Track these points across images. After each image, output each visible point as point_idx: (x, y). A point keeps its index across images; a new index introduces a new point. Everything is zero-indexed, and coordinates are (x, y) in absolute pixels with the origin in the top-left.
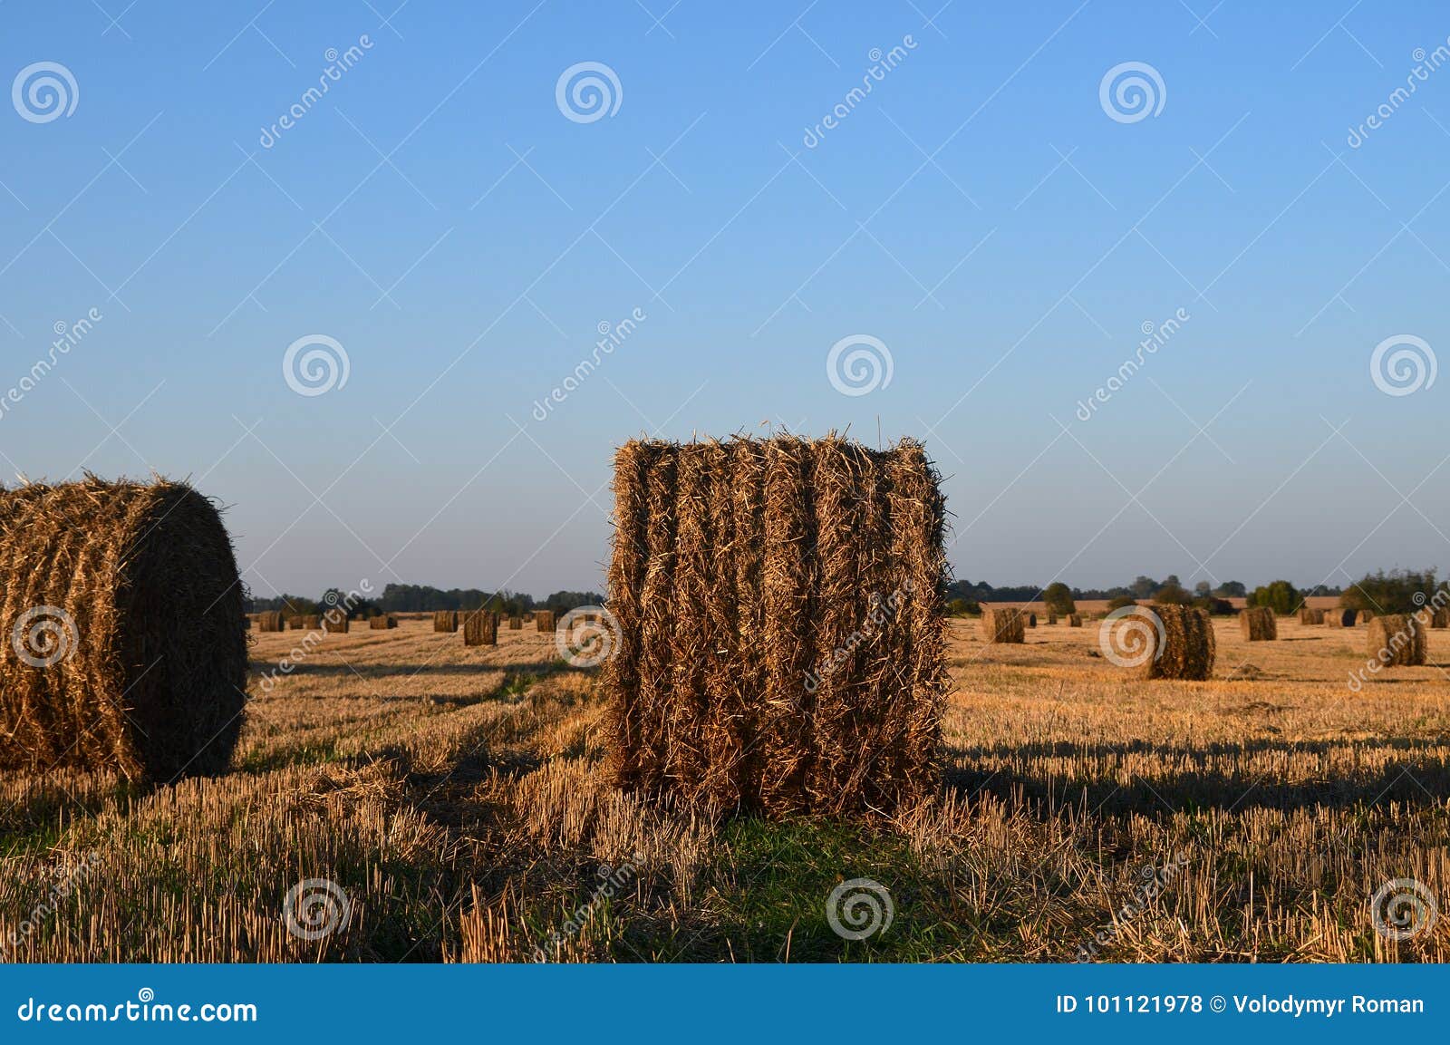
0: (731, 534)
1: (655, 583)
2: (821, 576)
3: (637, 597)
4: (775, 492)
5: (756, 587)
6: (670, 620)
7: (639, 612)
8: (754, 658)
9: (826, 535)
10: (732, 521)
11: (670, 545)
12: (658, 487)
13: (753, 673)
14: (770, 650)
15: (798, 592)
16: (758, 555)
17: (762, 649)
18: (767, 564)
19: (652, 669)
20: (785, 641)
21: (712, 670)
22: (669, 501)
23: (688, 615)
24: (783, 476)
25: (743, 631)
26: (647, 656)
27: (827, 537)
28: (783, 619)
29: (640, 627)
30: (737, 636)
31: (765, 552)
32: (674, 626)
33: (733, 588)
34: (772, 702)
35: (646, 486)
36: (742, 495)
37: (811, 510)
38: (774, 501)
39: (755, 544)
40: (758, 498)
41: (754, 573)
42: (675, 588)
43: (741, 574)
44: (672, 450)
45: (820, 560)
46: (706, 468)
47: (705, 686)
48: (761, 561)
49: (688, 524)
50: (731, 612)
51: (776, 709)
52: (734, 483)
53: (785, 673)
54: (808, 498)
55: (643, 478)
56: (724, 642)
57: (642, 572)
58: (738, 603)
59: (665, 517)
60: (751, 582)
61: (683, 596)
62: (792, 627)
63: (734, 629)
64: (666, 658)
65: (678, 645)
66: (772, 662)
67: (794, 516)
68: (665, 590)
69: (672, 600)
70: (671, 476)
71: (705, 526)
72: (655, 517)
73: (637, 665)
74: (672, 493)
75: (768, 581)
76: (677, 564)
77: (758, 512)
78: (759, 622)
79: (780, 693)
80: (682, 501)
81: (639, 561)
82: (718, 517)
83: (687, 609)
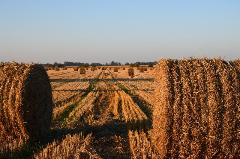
0: (198, 88)
1: (177, 103)
2: (224, 101)
3: (172, 107)
4: (209, 76)
5: (206, 104)
6: (182, 113)
7: (173, 111)
8: (206, 124)
9: (225, 88)
10: (198, 84)
11: (181, 91)
12: (175, 74)
13: (206, 128)
14: (210, 122)
15: (218, 106)
16: (206, 94)
17: (208, 122)
18: (209, 97)
19: (177, 127)
20: (215, 119)
21: (194, 128)
22: (179, 78)
23: (187, 112)
24: (210, 71)
25: (203, 117)
26: (175, 124)
27: (225, 89)
28: (215, 113)
29: (173, 116)
30: (201, 118)
31: (208, 93)
32: (183, 115)
33: (199, 104)
34: (210, 137)
35: (172, 74)
36: (200, 76)
37: (219, 81)
38: (209, 79)
39: (205, 92)
40: (204, 77)
41: (205, 100)
42: (183, 104)
43: (202, 100)
44: (177, 62)
45: (224, 96)
46: (187, 68)
47: (192, 132)
48: (207, 96)
49: (185, 85)
50: (199, 111)
51: (212, 139)
52: (196, 72)
53: (215, 129)
54: (218, 77)
55: (171, 71)
56: (197, 120)
57: (173, 99)
58: (201, 109)
59: (179, 83)
60: (205, 102)
61: (186, 106)
62: (217, 116)
63: (200, 116)
64: (181, 124)
65: (184, 121)
66: (211, 126)
67: (216, 83)
68: (180, 105)
69: (182, 108)
70: (178, 70)
71: (190, 85)
72: (176, 83)
73: (173, 126)
74: (179, 76)
75: (210, 102)
76: (183, 97)
77: (205, 81)
78: (207, 114)
79: (213, 134)
80: (183, 78)
81: (173, 96)
82: (194, 83)
83: (187, 110)
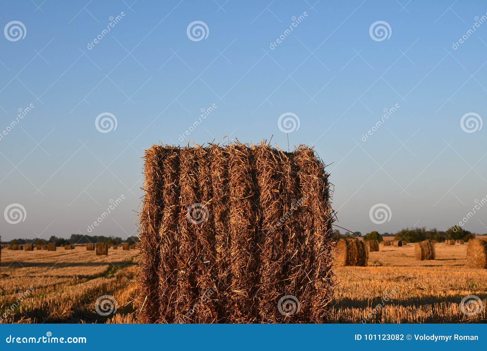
0: (210, 195)
1: (167, 223)
2: (262, 219)
3: (157, 231)
4: (235, 171)
5: (226, 225)
6: (176, 244)
7: (158, 239)
8: (225, 266)
9: (265, 194)
10: (212, 188)
11: (176, 201)
12: (168, 169)
13: (225, 274)
14: (234, 261)
15: (249, 227)
16: (226, 206)
17: (230, 260)
18: (231, 211)
19: (165, 273)
20: (243, 255)
21: (200, 273)
22: (175, 176)
23: (187, 241)
24: (239, 163)
25: (218, 250)
26: (163, 265)
27: (265, 196)
28: (241, 244)
29: (159, 249)
30: (215, 253)
31: (230, 205)
32: (178, 247)
33: (212, 225)
34: (235, 291)
35: (162, 168)
36: (217, 173)
37: (255, 181)
38: (235, 176)
39: (225, 200)
40: (225, 174)
41: (224, 217)
42: (179, 225)
43: (217, 218)
44: (177, 150)
45: (262, 209)
46: (196, 159)
47: (197, 282)
48: (228, 210)
49: (187, 188)
50: (211, 238)
51: (237, 295)
52: (212, 167)
53: (243, 274)
54: (253, 174)
55: (160, 164)
56: (207, 256)
57: (159, 217)
58: (215, 234)
59: (173, 185)
60: (223, 222)
61: (184, 229)
62: (247, 248)
63: (213, 249)
64: (173, 265)
65: (181, 258)
66: (235, 268)
67: (246, 185)
68: (173, 226)
69: (177, 233)
70: (176, 163)
71: (195, 190)
72: (167, 185)
73: (157, 270)
74: (177, 172)
75: (232, 221)
76: (180, 212)
77: (225, 182)
78: (227, 245)
79: (240, 286)
80: (183, 177)
81: (158, 211)
82: (203, 186)
83: (186, 237)
